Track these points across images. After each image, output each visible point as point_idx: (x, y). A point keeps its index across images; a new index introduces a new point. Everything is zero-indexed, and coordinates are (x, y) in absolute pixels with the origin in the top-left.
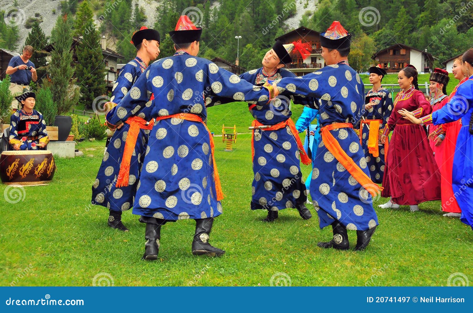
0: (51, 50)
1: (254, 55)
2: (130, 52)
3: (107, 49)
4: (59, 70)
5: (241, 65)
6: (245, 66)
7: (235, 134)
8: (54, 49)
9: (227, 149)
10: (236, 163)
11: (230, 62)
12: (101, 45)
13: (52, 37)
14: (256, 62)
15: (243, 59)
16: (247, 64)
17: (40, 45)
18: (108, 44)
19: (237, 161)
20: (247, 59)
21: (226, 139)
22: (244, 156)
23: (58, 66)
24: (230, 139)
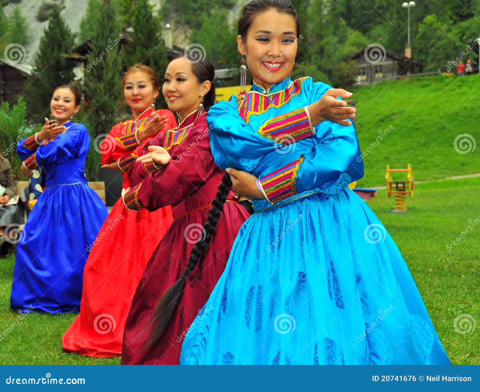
0: (87, 53)
1: (440, 36)
2: (213, 50)
3: (175, 47)
4: (101, 86)
5: (416, 57)
6: (423, 57)
7: (411, 180)
8: (91, 50)
9: (398, 208)
10: (416, 233)
11: (393, 53)
12: (164, 41)
13: (82, 34)
14: (445, 49)
15: (418, 46)
16: (427, 54)
17: (63, 48)
18: (175, 38)
19: (417, 228)
20: (426, 45)
21: (394, 191)
22: (430, 219)
23: (100, 78)
24: (401, 190)
